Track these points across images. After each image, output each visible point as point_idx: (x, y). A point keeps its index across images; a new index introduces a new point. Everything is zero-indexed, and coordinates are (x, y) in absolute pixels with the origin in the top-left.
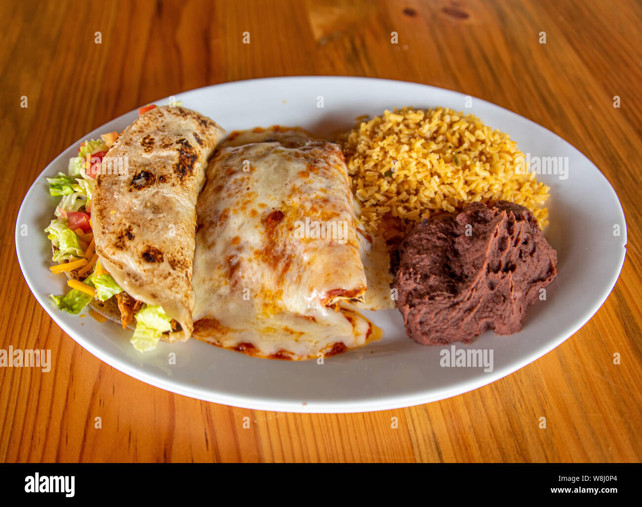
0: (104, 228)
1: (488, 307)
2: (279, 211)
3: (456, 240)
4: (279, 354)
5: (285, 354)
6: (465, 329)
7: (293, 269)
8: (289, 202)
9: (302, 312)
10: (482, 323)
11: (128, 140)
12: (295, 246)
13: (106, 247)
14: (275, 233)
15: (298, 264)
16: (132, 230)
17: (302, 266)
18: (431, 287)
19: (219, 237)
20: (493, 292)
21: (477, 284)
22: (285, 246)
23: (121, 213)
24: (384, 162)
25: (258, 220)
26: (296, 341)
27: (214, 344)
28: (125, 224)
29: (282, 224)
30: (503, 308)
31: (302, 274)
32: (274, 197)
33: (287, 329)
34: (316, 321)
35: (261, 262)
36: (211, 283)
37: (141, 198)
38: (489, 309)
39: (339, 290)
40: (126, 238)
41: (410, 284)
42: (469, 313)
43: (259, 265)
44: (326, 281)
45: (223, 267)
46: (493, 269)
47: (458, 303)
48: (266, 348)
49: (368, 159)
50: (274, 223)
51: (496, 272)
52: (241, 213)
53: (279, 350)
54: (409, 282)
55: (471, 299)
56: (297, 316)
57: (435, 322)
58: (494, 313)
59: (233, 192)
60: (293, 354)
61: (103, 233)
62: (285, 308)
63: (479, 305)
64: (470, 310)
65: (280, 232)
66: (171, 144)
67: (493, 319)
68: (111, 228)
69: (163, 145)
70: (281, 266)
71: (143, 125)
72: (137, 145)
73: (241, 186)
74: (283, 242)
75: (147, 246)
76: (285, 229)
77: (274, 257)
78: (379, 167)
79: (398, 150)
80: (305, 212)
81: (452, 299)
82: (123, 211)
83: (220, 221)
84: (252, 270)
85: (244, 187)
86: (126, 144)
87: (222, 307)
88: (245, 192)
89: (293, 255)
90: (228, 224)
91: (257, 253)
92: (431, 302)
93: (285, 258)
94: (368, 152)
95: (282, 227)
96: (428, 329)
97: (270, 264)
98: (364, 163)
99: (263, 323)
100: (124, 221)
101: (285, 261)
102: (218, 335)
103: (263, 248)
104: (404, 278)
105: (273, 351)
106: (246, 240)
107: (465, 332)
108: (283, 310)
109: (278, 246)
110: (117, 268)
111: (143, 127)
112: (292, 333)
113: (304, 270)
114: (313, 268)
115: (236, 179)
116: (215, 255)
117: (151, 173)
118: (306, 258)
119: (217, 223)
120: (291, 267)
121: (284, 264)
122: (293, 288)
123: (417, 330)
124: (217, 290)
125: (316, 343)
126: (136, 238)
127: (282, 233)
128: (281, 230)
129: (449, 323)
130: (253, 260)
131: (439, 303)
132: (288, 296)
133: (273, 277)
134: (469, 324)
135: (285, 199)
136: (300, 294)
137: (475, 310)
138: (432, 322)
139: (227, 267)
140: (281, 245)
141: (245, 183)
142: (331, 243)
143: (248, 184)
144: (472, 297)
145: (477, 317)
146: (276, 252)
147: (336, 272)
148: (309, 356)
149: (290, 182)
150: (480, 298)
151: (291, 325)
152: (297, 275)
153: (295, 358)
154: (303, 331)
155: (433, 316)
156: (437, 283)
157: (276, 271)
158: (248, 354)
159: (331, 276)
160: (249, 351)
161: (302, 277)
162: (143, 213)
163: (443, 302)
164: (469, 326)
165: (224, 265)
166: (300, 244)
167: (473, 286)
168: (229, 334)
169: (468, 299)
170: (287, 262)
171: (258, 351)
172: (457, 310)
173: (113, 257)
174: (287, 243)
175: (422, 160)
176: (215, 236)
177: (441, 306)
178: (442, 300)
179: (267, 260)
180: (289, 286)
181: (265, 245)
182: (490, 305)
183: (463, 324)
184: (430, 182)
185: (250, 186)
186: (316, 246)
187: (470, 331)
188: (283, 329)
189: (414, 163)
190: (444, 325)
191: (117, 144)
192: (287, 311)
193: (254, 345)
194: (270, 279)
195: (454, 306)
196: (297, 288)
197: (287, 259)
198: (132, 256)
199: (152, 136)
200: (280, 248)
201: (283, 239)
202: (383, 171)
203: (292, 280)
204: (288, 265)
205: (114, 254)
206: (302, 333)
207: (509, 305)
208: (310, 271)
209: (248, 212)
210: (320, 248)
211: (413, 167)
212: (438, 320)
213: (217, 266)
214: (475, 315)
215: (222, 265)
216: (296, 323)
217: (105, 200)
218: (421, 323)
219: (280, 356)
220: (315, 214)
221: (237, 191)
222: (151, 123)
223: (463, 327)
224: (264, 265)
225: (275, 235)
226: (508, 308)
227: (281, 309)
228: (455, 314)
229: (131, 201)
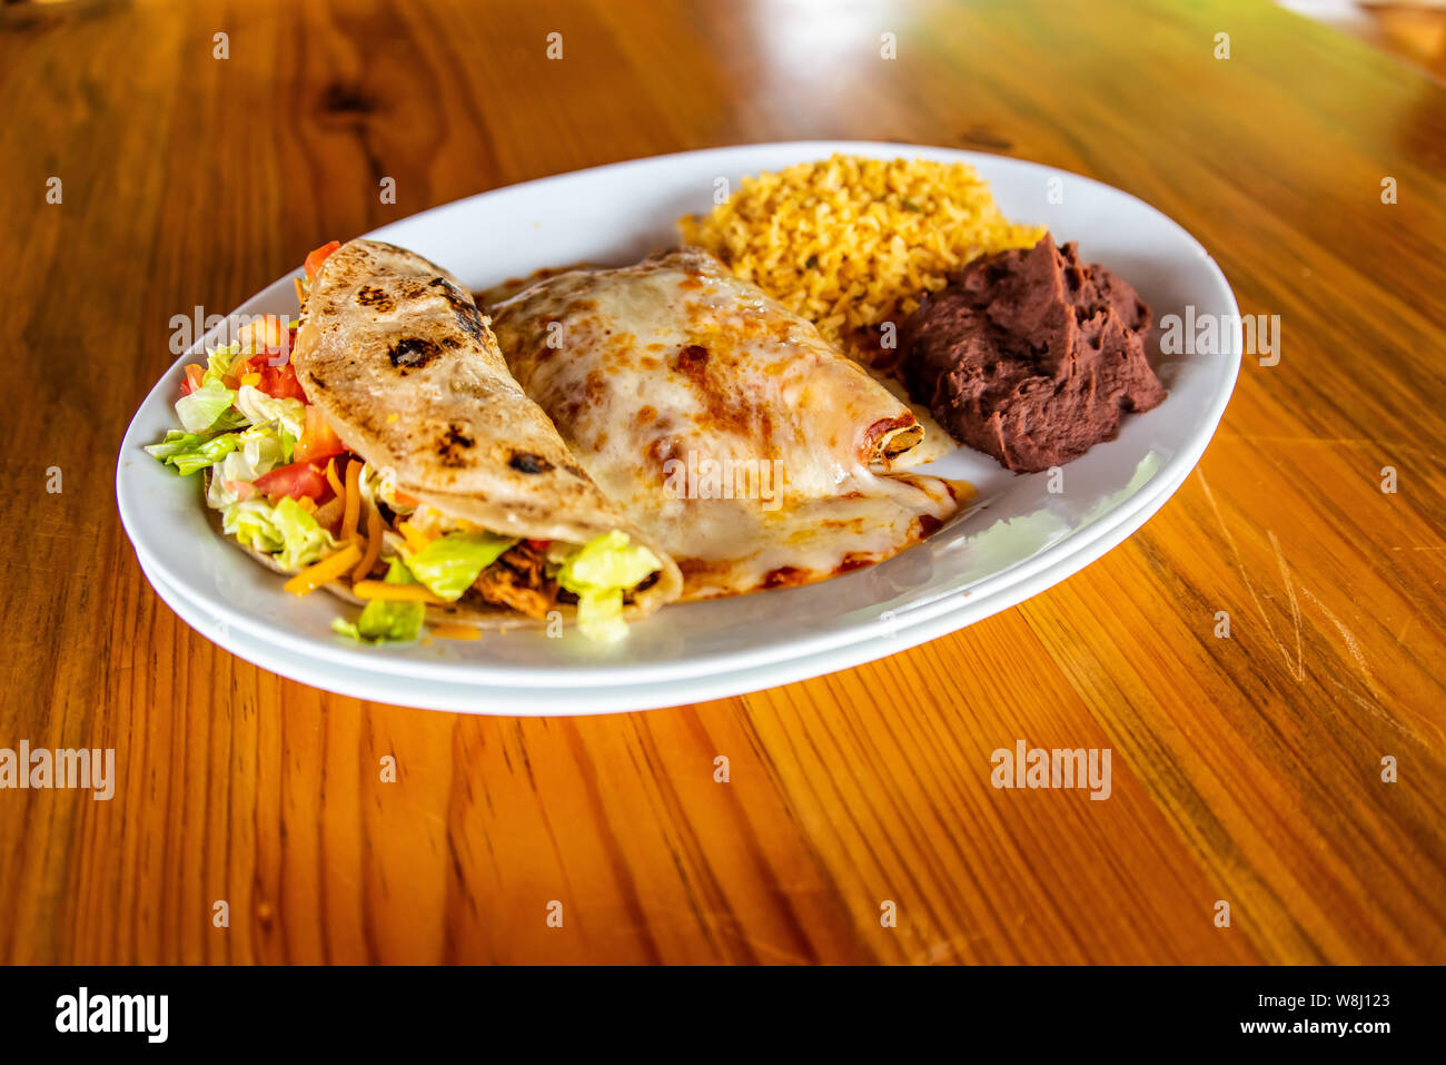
0: (393, 450)
1: (1107, 375)
2: (692, 347)
3: (989, 311)
4: (847, 561)
5: (858, 559)
6: (1097, 420)
7: (780, 425)
8: (699, 328)
9: (834, 492)
10: (1114, 400)
11: (329, 307)
12: (759, 387)
13: (424, 478)
14: (709, 379)
15: (782, 415)
16: (460, 430)
17: (791, 415)
18: (1006, 379)
19: (607, 423)
20: (1099, 352)
21: (1075, 345)
22: (742, 394)
23: (413, 415)
24: (795, 247)
25: (666, 371)
26: (860, 533)
27: (719, 596)
28: (437, 427)
29: (712, 363)
30: (1128, 368)
31: (800, 425)
32: (666, 329)
33: (829, 524)
34: (867, 495)
35: (717, 432)
36: (640, 506)
37: (434, 379)
38: (1111, 378)
39: (883, 421)
40: (458, 448)
41: (974, 386)
42: (1088, 392)
43: (715, 437)
44: (852, 417)
45: (645, 471)
46: (1084, 316)
47: (1063, 384)
48: (819, 561)
49: (762, 253)
50: (697, 365)
51: (1091, 317)
52: (626, 370)
53: (844, 555)
54: (971, 384)
55: (1078, 372)
56: (828, 501)
57: (1048, 425)
58: (1121, 379)
59: (583, 346)
60: (868, 554)
61: (399, 458)
62: (801, 496)
63: (1094, 377)
64: (1086, 386)
65: (717, 374)
66: (423, 290)
67: (1126, 387)
68: (411, 445)
69: (407, 294)
70: (755, 425)
71: (341, 275)
72: (351, 307)
73: (589, 332)
74: (734, 388)
75: (508, 450)
76: (723, 368)
77: (734, 417)
78: (791, 258)
79: (811, 219)
80: (739, 334)
81: (1052, 384)
82: (413, 409)
83: (592, 396)
84: (709, 450)
85: (597, 332)
86: (326, 312)
87: (686, 536)
88: (606, 338)
89: (764, 404)
90: (613, 394)
91: (698, 419)
92: (1025, 396)
93: (755, 413)
94: (757, 242)
95: (716, 366)
96: (1045, 438)
97: (734, 431)
98: (761, 260)
99: (782, 529)
100: (430, 423)
101: (757, 417)
102: (718, 578)
103: (706, 409)
104: (961, 380)
105: (835, 562)
106: (665, 406)
107: (1097, 424)
108: (799, 500)
109: (730, 398)
110: (476, 503)
111: (344, 278)
112: (842, 525)
113: (800, 418)
114: (815, 406)
115: (572, 327)
116: (617, 456)
117: (420, 341)
118: (791, 398)
119: (586, 403)
120: (774, 422)
121: (760, 422)
122: (797, 454)
123: (1029, 447)
124: (658, 513)
125: (892, 526)
126: (480, 441)
127: (724, 375)
128: (718, 371)
129: (1069, 418)
130: (702, 432)
131: (1038, 394)
132: (797, 472)
133: (752, 448)
134: (1096, 409)
135: (688, 326)
136: (816, 460)
137: (1094, 385)
138: (1044, 426)
139: (654, 468)
140: (733, 395)
141: (594, 327)
142: (818, 361)
143: (601, 326)
144: (1077, 368)
145: (1101, 394)
146: (733, 408)
147: (859, 398)
148: (896, 549)
149: (677, 301)
150: (1088, 366)
151: (832, 516)
152: (792, 431)
153: (877, 558)
154: (858, 516)
155: (1040, 415)
156: (1011, 371)
157: (752, 437)
158: (794, 585)
159: (854, 405)
160: (793, 580)
161: (803, 430)
162: (457, 402)
163: (1042, 390)
164: (1097, 413)
165: (645, 466)
166: (767, 381)
167: (1070, 350)
168: (736, 570)
169: (1074, 374)
170: (760, 416)
171: (809, 572)
172: (1070, 395)
173: (453, 488)
174: (741, 386)
175: (861, 220)
176: (598, 423)
177: (1045, 397)
178: (1040, 390)
179: (723, 425)
180: (789, 453)
181: (706, 403)
182: (1109, 371)
183: (1089, 411)
184: (888, 252)
185: (608, 328)
186: (797, 373)
187: (1104, 421)
188: (822, 526)
189: (850, 228)
190: (1063, 424)
191: (308, 316)
192: (808, 499)
193: (795, 566)
194: (750, 455)
195: (1060, 390)
196: (806, 452)
197: (759, 412)
198: (493, 472)
199: (374, 287)
200: (734, 399)
201: (730, 383)
202: (802, 261)
203: (789, 445)
204: (766, 422)
205: (452, 480)
206: (859, 521)
207: (1135, 359)
208: (812, 414)
209: (637, 365)
210: (806, 374)
211: (850, 237)
212: (1051, 420)
213: (632, 473)
214: (1097, 392)
215: (641, 469)
216: (839, 510)
217: (358, 405)
218: (1029, 434)
219: (850, 565)
220: (758, 331)
221: (589, 341)
222: (355, 269)
223: (1091, 417)
224: (725, 436)
225: (712, 384)
226: (1136, 365)
227: (795, 500)
228: (1069, 402)
229: (420, 389)
